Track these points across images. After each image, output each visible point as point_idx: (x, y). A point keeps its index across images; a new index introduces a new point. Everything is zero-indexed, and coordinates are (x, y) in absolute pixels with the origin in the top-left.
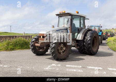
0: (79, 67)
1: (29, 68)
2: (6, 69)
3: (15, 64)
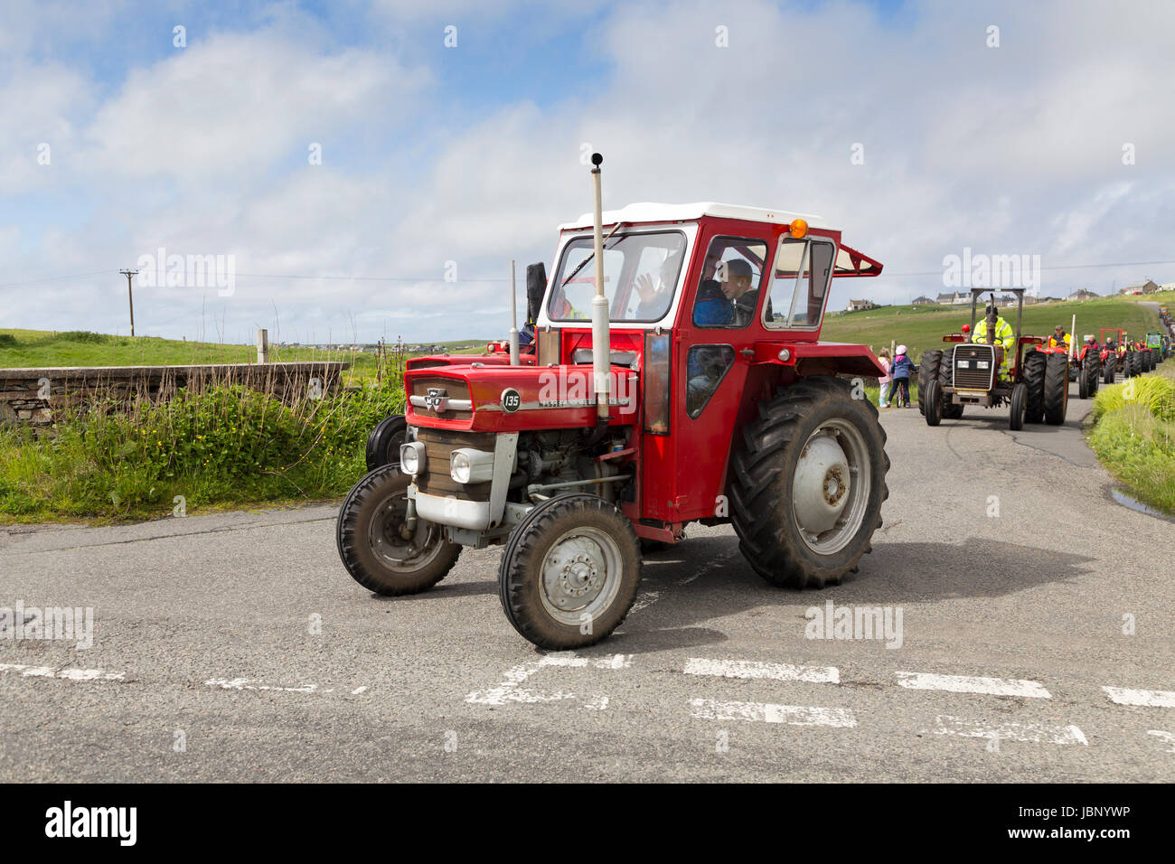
0: (813, 676)
1: (317, 695)
2: (90, 701)
3: (176, 654)
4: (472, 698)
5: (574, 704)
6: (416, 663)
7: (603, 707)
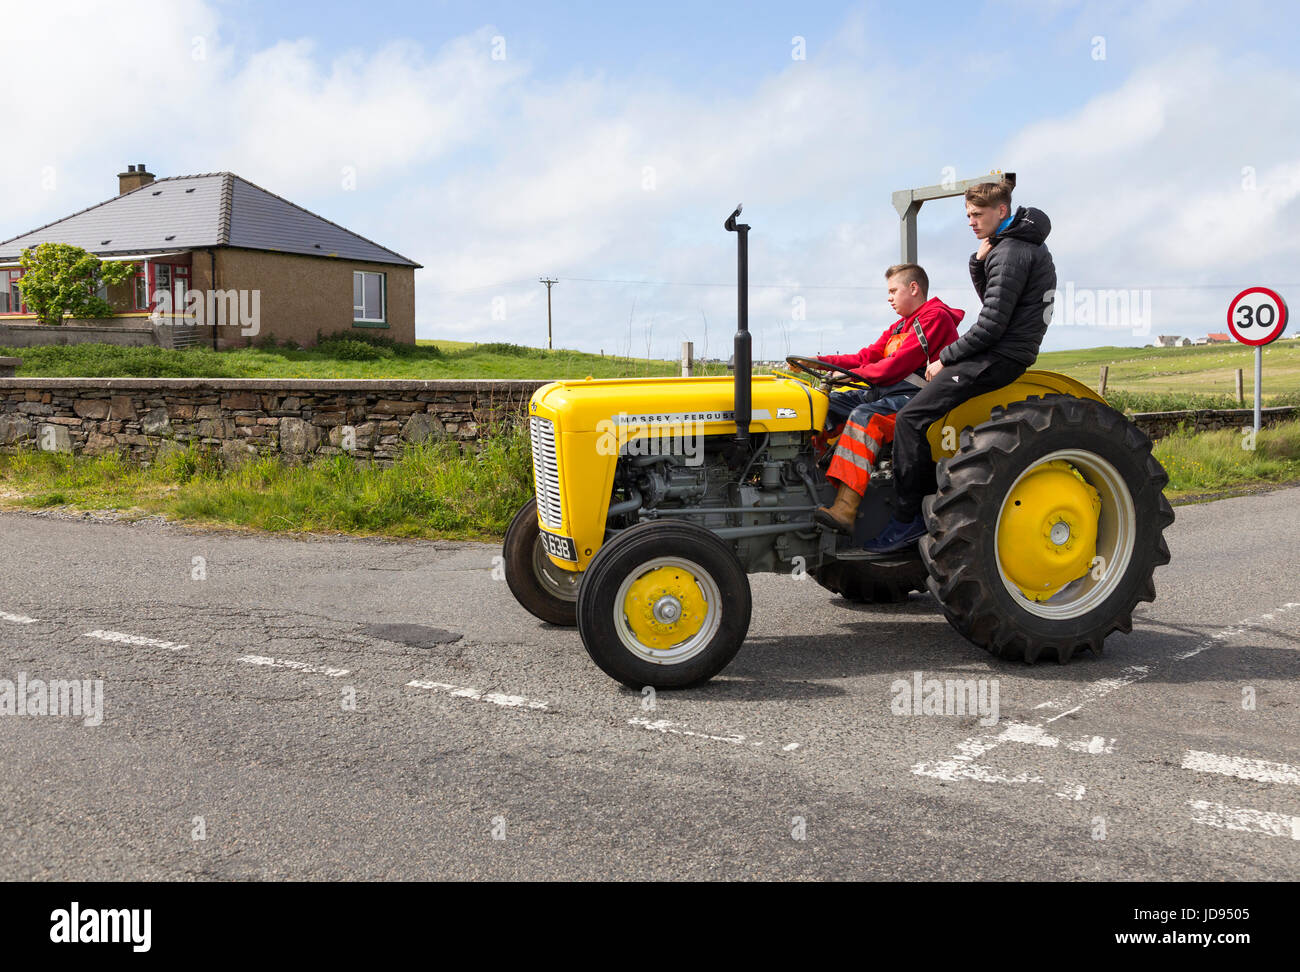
1: (744, 747)
2: (514, 728)
3: (598, 687)
4: (919, 769)
5: (1042, 791)
6: (854, 723)
7: (1078, 797)
